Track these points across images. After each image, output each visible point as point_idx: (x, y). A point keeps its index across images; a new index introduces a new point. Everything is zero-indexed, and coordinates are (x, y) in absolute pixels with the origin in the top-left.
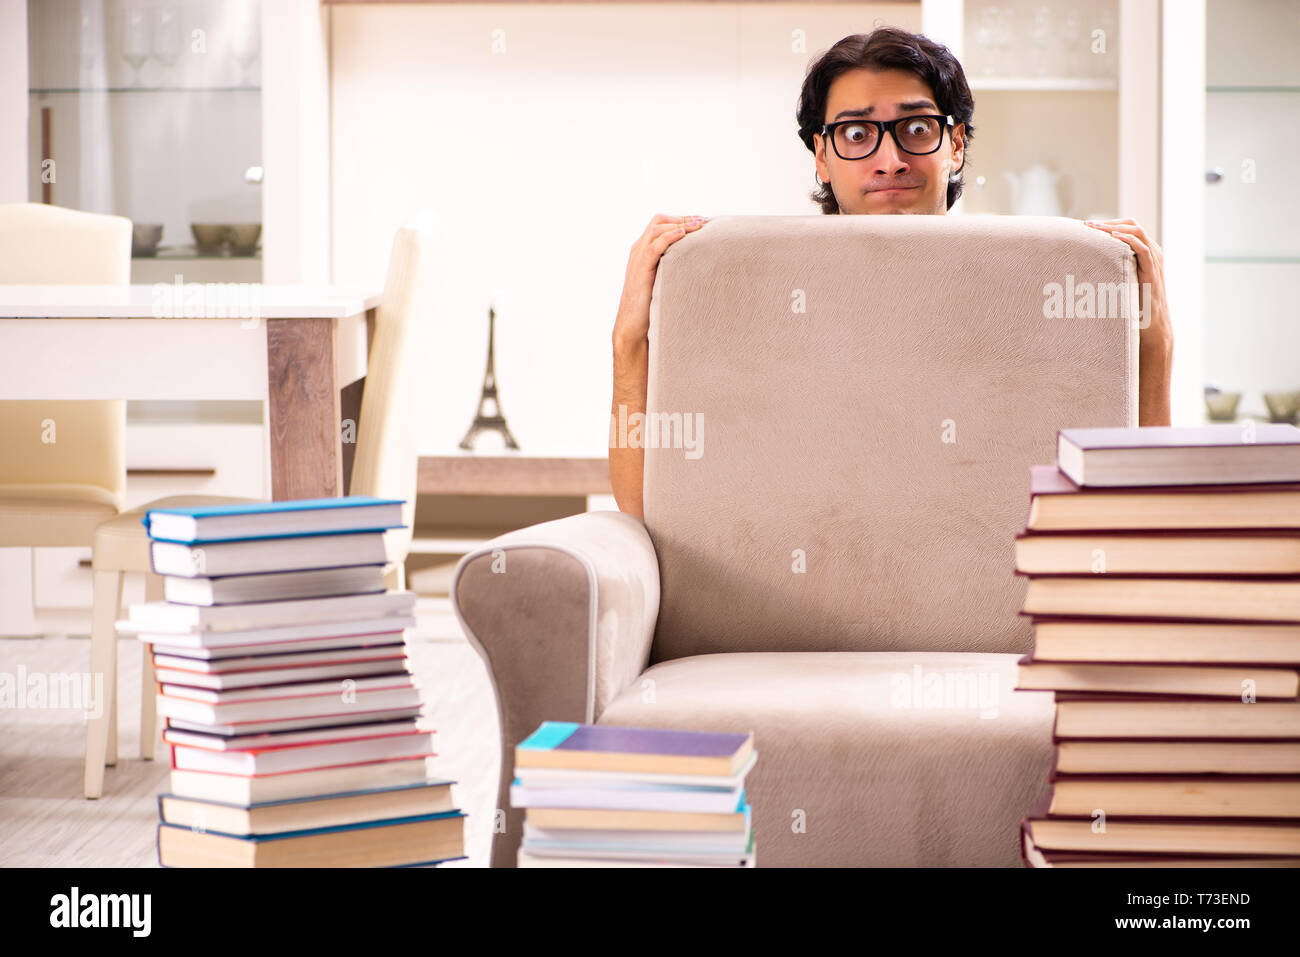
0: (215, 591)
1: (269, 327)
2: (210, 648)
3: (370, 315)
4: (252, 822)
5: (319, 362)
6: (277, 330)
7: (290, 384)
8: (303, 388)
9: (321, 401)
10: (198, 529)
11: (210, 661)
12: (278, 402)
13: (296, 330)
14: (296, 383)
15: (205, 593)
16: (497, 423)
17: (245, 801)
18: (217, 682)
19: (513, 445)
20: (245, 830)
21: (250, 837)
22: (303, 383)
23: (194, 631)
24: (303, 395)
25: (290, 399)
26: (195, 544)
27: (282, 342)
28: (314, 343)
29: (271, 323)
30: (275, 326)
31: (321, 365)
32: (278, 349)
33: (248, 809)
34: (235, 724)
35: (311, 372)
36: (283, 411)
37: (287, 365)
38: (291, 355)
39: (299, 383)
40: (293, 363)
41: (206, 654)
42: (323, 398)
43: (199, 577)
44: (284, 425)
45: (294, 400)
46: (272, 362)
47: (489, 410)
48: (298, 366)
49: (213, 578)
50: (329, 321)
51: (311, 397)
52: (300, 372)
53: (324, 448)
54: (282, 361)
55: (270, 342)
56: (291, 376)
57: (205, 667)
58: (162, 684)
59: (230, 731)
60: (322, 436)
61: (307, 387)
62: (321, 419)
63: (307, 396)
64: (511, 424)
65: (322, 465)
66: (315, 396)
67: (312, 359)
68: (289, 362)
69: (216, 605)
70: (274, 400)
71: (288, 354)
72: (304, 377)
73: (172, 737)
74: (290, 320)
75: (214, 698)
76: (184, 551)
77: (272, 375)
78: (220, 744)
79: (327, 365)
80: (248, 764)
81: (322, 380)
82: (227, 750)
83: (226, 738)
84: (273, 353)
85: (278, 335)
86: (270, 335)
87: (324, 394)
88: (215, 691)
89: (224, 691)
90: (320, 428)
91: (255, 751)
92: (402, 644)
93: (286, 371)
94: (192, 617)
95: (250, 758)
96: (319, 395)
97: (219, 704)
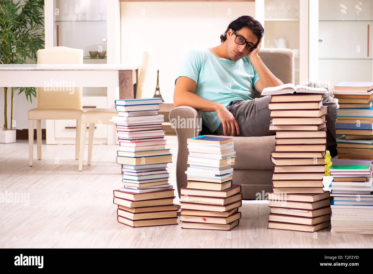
0: (129, 114)
2: (128, 124)
3: (137, 70)
4: (135, 155)
5: (129, 79)
7: (123, 84)
10: (126, 103)
11: (128, 126)
12: (121, 88)
13: (125, 72)
14: (125, 83)
15: (127, 114)
16: (159, 96)
18: (129, 130)
19: (163, 101)
21: (135, 157)
23: (125, 121)
24: (126, 86)
25: (123, 87)
26: (125, 106)
27: (122, 75)
28: (128, 75)
29: (119, 71)
32: (121, 76)
33: (135, 152)
34: (132, 138)
35: (128, 81)
41: (127, 125)
43: (126, 112)
44: (122, 92)
46: (120, 79)
47: (157, 93)
48: (125, 80)
49: (128, 112)
50: (132, 70)
51: (128, 86)
53: (130, 97)
54: (122, 79)
55: (119, 75)
56: (124, 82)
57: (127, 128)
58: (118, 131)
59: (131, 139)
60: (130, 94)
61: (127, 84)
62: (130, 91)
67: (128, 78)
68: (123, 79)
69: (129, 117)
71: (123, 77)
73: (120, 140)
74: (123, 70)
75: (128, 133)
76: (123, 107)
77: (120, 82)
78: (130, 141)
79: (131, 80)
81: (130, 82)
82: (131, 142)
83: (131, 140)
84: (120, 77)
85: (121, 73)
86: (119, 73)
87: (130, 86)
88: (129, 132)
89: (130, 132)
91: (136, 142)
92: (161, 124)
93: (123, 81)
94: (125, 119)
95: (135, 144)
97: (129, 134)
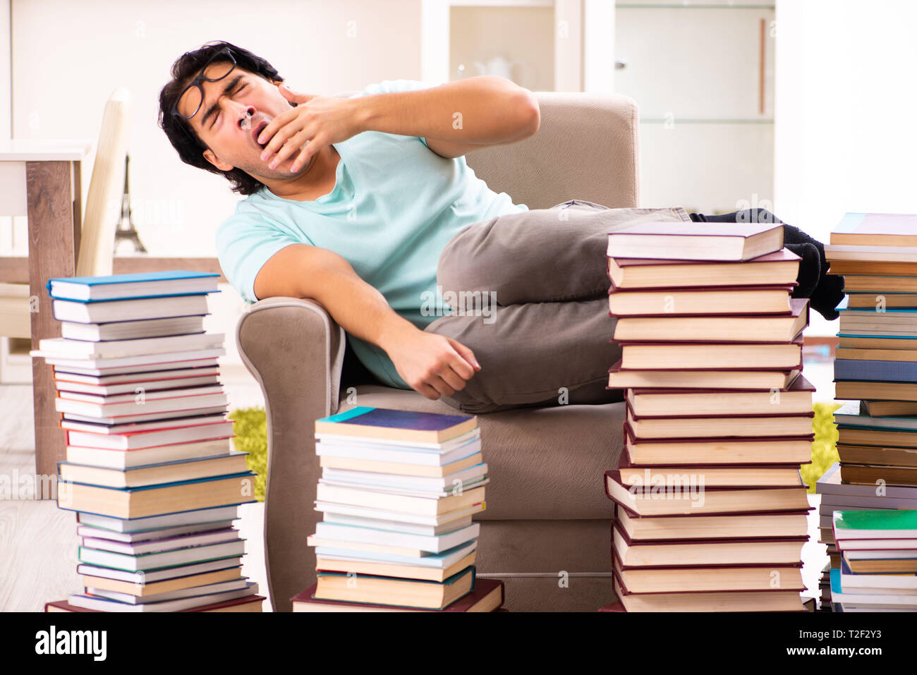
0: (101, 333)
1: (27, 167)
2: (100, 369)
4: (127, 480)
5: (62, 191)
6: (33, 169)
7: (42, 205)
8: (51, 208)
9: (63, 217)
10: (91, 293)
11: (100, 377)
12: (34, 219)
13: (46, 169)
14: (46, 204)
15: (95, 334)
16: (131, 234)
17: (122, 466)
18: (104, 391)
19: (143, 250)
20: (124, 485)
21: (126, 489)
22: (50, 205)
23: (91, 358)
24: (51, 213)
25: (42, 216)
26: (89, 302)
27: (37, 177)
28: (58, 178)
29: (29, 164)
30: (32, 167)
31: (63, 192)
32: (33, 182)
33: (125, 471)
34: (115, 417)
35: (56, 197)
36: (37, 223)
37: (40, 192)
38: (42, 186)
39: (48, 205)
40: (44, 191)
41: (98, 373)
42: (64, 215)
43: (91, 323)
44: (37, 234)
45: (44, 216)
46: (29, 191)
47: (125, 226)
48: (47, 193)
49: (100, 324)
50: (67, 162)
51: (56, 214)
52: (48, 197)
53: (65, 249)
54: (36, 190)
55: (28, 178)
56: (43, 200)
57: (96, 381)
58: (59, 391)
59: (112, 422)
60: (63, 240)
61: (54, 207)
62: (63, 229)
63: (54, 213)
64: (141, 236)
65: (64, 260)
66: (59, 213)
67: (57, 188)
68: (41, 190)
69: (101, 341)
70: (31, 216)
71: (40, 185)
72: (51, 201)
73: (66, 425)
74: (42, 163)
75: (102, 400)
76: (83, 307)
77: (29, 200)
78: (106, 430)
79: (67, 193)
80: (124, 442)
81: (64, 203)
82: (110, 434)
83: (110, 426)
84: (30, 185)
85: (33, 173)
86: (28, 173)
87: (65, 212)
88: (103, 396)
89: (109, 396)
90: (62, 235)
91: (128, 434)
92: (217, 366)
93: (39, 196)
94: (90, 349)
95: (124, 439)
96: (61, 213)
97: (105, 404)
